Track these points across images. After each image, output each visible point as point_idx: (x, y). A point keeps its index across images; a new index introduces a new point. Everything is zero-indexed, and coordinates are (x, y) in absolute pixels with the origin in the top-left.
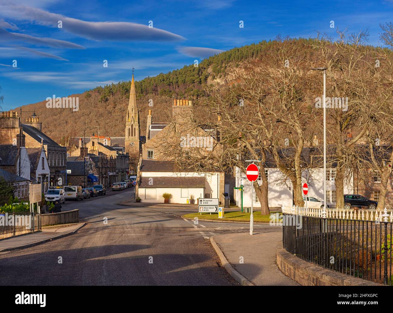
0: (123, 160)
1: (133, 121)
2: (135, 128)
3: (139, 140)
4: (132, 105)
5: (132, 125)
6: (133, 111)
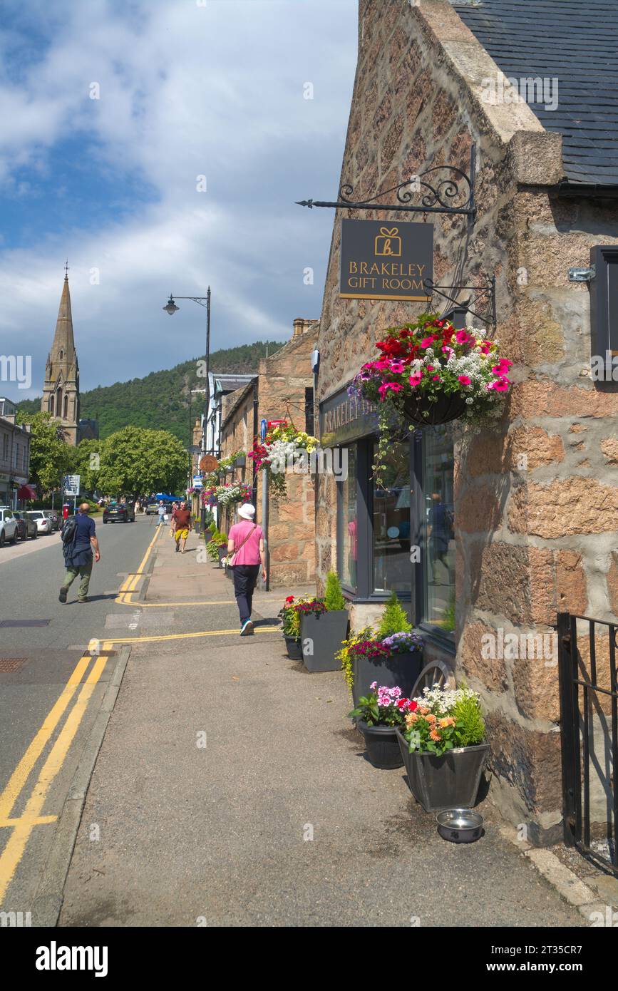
1: (62, 381)
2: (66, 398)
3: (76, 425)
4: (60, 345)
5: (60, 390)
6: (64, 357)
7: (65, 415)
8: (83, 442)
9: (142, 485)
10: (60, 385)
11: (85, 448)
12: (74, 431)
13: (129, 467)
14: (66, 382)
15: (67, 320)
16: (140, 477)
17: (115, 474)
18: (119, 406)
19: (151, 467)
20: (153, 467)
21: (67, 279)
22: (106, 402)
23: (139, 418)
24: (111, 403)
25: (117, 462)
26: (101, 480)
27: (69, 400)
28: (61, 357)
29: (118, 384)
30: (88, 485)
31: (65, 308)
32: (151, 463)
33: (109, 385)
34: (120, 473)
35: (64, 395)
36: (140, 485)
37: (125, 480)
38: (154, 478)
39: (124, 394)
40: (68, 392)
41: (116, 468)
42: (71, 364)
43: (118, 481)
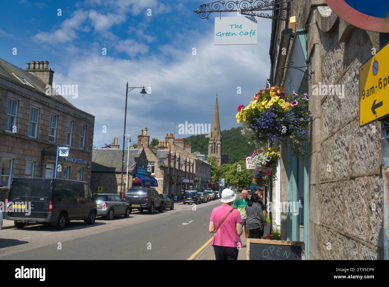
0: (204, 168)
1: (216, 140)
2: (217, 146)
3: (221, 157)
4: (215, 125)
5: (215, 143)
6: (216, 130)
7: (217, 153)
8: (224, 165)
9: (245, 183)
10: (215, 141)
11: (224, 167)
12: (220, 159)
13: (240, 176)
14: (217, 140)
15: (217, 116)
16: (244, 180)
17: (236, 178)
18: (234, 140)
19: (248, 177)
20: (249, 176)
21: (217, 99)
22: (228, 138)
23: (243, 146)
24: (230, 138)
25: (236, 174)
26: (231, 180)
27: (218, 147)
28: (215, 130)
29: (233, 128)
30: (226, 182)
31: (217, 111)
32: (248, 175)
33: (229, 129)
34: (238, 178)
35: (216, 145)
36: (244, 183)
37: (239, 181)
38: (249, 181)
39: (237, 134)
40: (218, 144)
41: (236, 176)
42: (219, 133)
43: (237, 181)
